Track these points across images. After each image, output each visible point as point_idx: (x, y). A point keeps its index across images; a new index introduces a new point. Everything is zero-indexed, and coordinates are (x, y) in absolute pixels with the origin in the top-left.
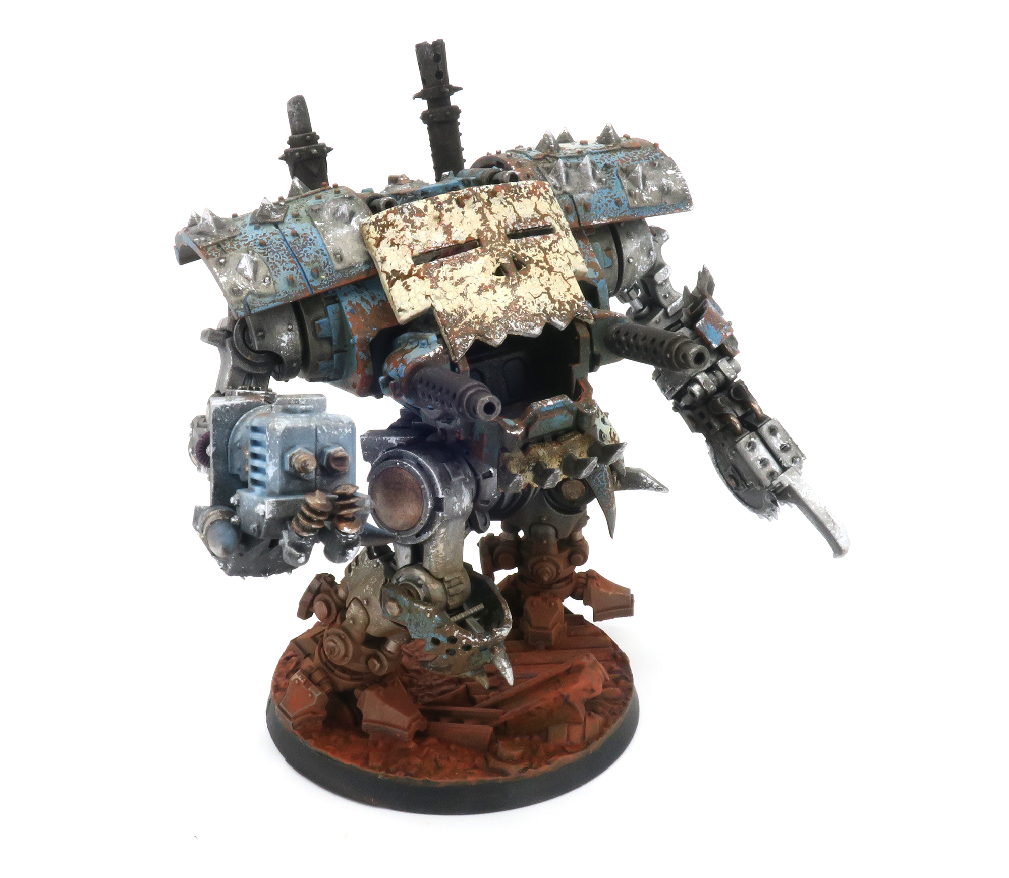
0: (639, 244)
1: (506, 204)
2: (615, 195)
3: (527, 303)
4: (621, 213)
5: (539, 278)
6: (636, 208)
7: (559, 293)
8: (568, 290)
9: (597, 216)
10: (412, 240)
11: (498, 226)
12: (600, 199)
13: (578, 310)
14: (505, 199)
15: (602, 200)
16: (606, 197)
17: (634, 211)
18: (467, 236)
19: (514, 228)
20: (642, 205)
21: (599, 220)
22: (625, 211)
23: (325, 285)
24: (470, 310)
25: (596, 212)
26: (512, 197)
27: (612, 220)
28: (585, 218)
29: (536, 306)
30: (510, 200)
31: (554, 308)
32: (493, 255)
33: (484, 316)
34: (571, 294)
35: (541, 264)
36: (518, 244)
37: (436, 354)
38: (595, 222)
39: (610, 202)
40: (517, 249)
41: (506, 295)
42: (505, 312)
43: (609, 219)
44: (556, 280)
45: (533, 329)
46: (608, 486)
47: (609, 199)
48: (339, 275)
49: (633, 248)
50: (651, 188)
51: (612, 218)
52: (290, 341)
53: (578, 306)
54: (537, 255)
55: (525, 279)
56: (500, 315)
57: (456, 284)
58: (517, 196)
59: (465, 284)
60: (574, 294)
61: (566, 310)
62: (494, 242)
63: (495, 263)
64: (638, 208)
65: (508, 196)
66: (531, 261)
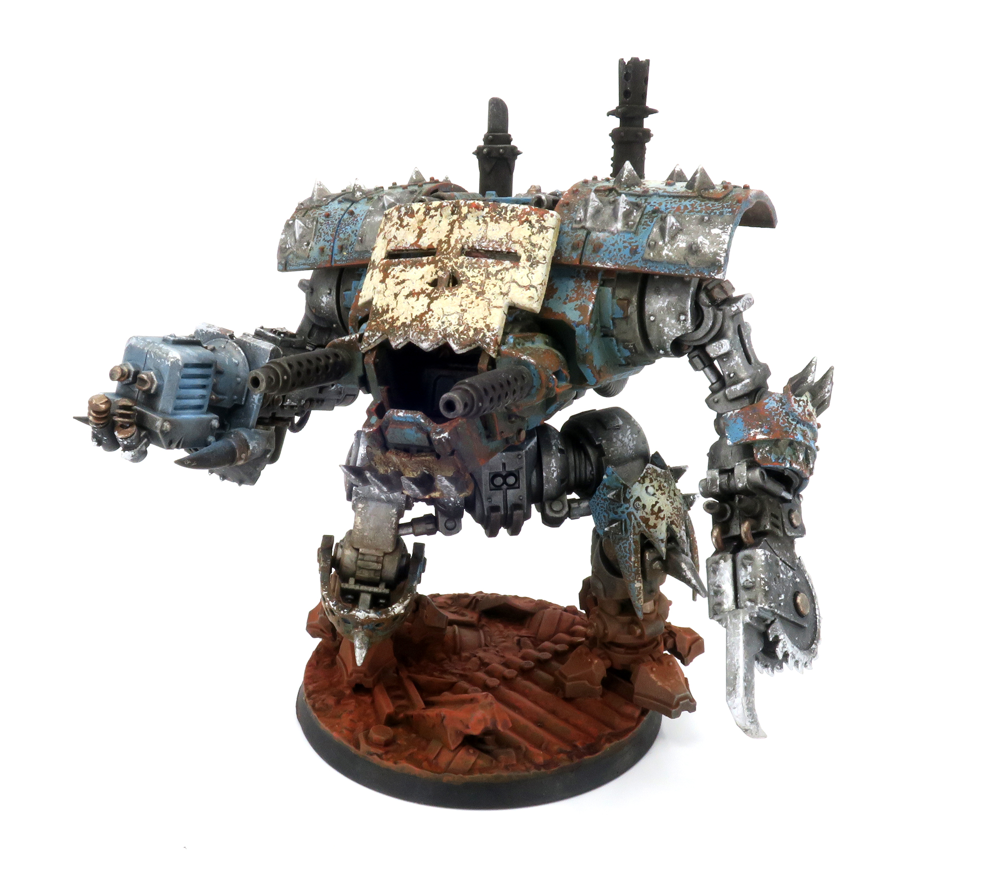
0: (666, 304)
1: (481, 221)
2: (636, 242)
3: (433, 317)
4: (631, 262)
5: (462, 298)
6: (649, 260)
7: (473, 318)
8: (485, 318)
9: (603, 259)
10: (392, 236)
11: (456, 241)
12: (616, 242)
13: (480, 340)
14: (484, 217)
15: (618, 244)
16: (624, 242)
17: (646, 264)
18: (429, 244)
19: (473, 246)
20: (657, 259)
21: (603, 263)
22: (637, 261)
23: (343, 261)
24: (393, 309)
25: (604, 255)
26: (492, 217)
27: (617, 267)
28: (589, 258)
29: (440, 322)
30: (488, 219)
31: (457, 330)
32: (436, 267)
33: (398, 319)
34: (485, 322)
35: (474, 286)
36: (466, 262)
37: (350, 339)
38: (598, 265)
39: (625, 247)
40: (461, 266)
41: (423, 305)
42: (413, 320)
43: (614, 265)
44: (478, 305)
45: (422, 342)
46: (630, 559)
47: (626, 244)
48: (355, 256)
49: (658, 306)
50: (678, 243)
51: (619, 265)
52: (327, 303)
53: (484, 335)
54: (477, 276)
55: (448, 296)
56: (408, 322)
57: (398, 284)
58: (499, 217)
59: (402, 285)
60: (487, 323)
61: (468, 336)
62: (444, 255)
63: (434, 273)
64: (653, 262)
65: (489, 215)
66: (468, 280)
